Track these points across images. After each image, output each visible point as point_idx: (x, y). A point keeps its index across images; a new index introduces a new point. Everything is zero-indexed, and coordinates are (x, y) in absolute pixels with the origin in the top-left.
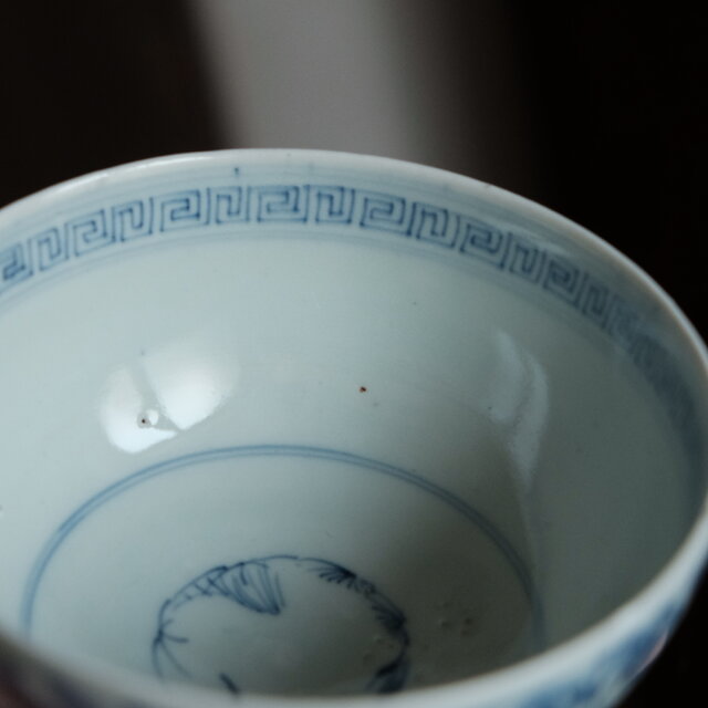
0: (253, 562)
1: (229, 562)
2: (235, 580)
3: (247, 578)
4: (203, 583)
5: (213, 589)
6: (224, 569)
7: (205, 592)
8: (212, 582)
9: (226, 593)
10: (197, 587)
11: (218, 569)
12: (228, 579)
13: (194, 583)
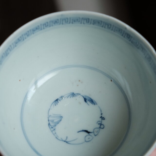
0: (48, 118)
1: (48, 123)
2: (52, 123)
3: (52, 120)
4: (52, 129)
5: (54, 128)
6: (49, 124)
7: (54, 130)
8: (52, 128)
9: (55, 126)
10: (53, 131)
11: (49, 125)
12: (51, 124)
13: (52, 131)
